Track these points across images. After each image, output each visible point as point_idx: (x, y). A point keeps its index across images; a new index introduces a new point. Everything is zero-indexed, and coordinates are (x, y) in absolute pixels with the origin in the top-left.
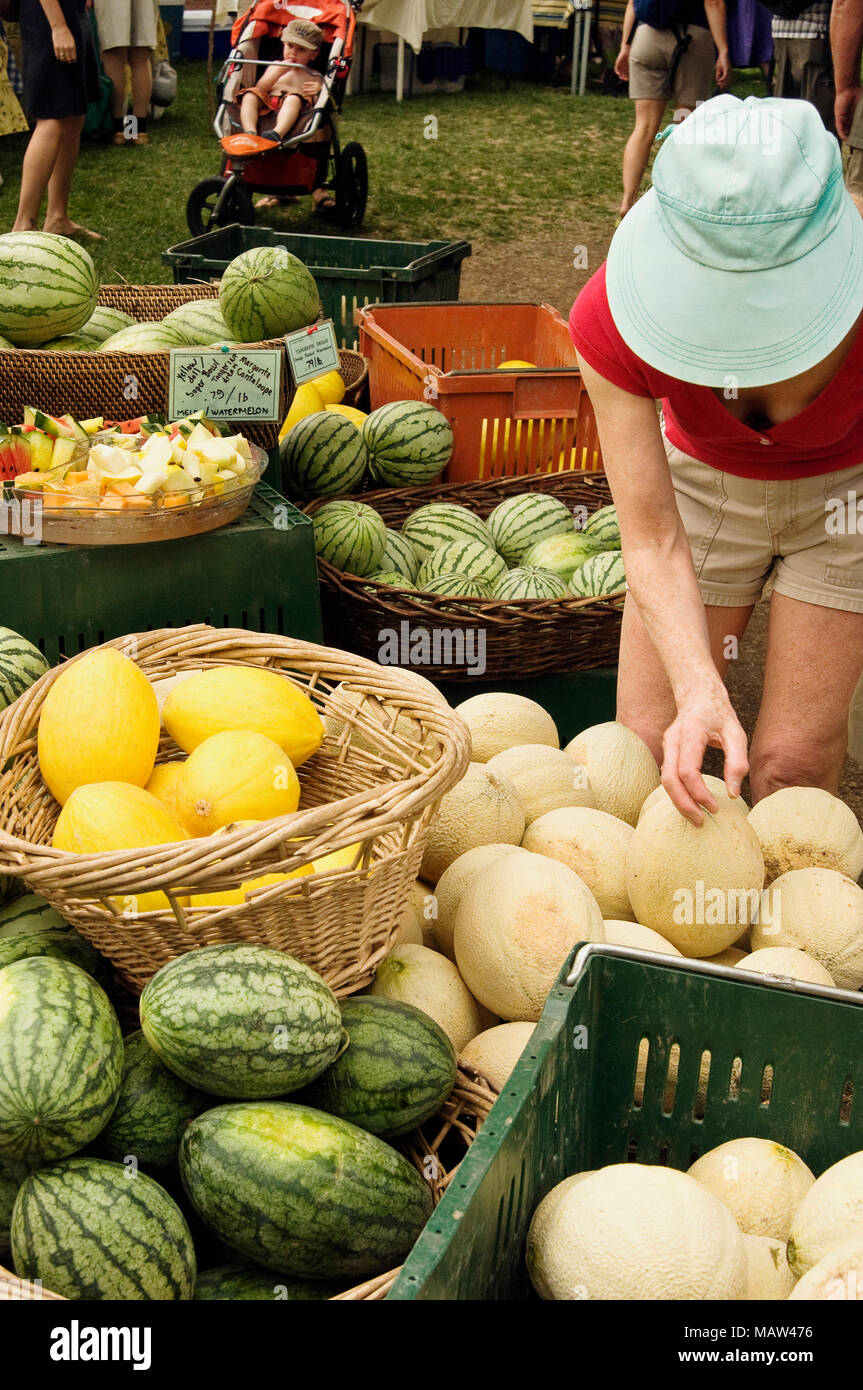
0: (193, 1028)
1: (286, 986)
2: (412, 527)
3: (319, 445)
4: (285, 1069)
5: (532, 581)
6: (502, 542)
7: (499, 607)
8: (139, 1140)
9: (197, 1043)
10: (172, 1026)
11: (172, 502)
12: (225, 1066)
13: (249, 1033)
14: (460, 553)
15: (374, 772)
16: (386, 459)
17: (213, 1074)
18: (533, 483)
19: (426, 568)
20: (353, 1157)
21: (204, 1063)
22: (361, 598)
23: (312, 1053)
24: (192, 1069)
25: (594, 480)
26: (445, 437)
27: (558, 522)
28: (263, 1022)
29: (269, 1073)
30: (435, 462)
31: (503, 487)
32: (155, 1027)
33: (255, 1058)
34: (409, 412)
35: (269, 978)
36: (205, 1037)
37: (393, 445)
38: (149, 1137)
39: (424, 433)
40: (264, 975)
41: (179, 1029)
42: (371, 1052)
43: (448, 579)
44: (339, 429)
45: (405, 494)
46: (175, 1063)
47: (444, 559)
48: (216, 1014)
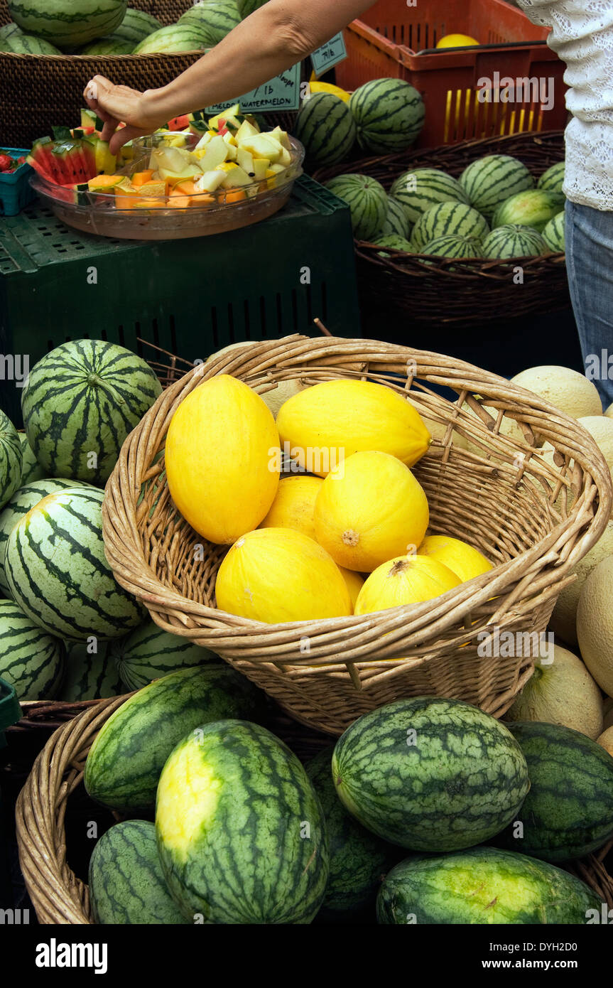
0: (396, 795)
1: (484, 746)
2: (401, 191)
3: (317, 122)
4: (484, 828)
5: (517, 239)
6: (475, 199)
7: (497, 266)
8: (338, 893)
9: (400, 808)
10: (373, 791)
11: (233, 197)
12: (428, 829)
13: (453, 798)
14: (449, 214)
15: (482, 473)
16: (373, 131)
17: (413, 835)
18: (492, 145)
19: (420, 228)
20: (553, 907)
21: (406, 826)
22: (377, 262)
23: (508, 810)
24: (392, 831)
25: (543, 140)
26: (418, 110)
27: (520, 180)
28: (465, 785)
29: (469, 833)
30: (413, 131)
31: (466, 149)
32: (354, 791)
33: (457, 820)
34: (390, 89)
35: (467, 739)
36: (409, 803)
37: (379, 119)
38: (347, 889)
39: (403, 107)
40: (462, 737)
41: (381, 795)
42: (555, 792)
43: (447, 241)
44: (333, 108)
45: (387, 161)
46: (373, 824)
47: (436, 221)
48: (419, 780)
